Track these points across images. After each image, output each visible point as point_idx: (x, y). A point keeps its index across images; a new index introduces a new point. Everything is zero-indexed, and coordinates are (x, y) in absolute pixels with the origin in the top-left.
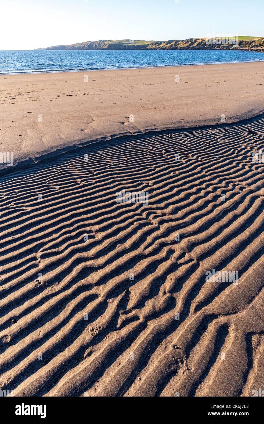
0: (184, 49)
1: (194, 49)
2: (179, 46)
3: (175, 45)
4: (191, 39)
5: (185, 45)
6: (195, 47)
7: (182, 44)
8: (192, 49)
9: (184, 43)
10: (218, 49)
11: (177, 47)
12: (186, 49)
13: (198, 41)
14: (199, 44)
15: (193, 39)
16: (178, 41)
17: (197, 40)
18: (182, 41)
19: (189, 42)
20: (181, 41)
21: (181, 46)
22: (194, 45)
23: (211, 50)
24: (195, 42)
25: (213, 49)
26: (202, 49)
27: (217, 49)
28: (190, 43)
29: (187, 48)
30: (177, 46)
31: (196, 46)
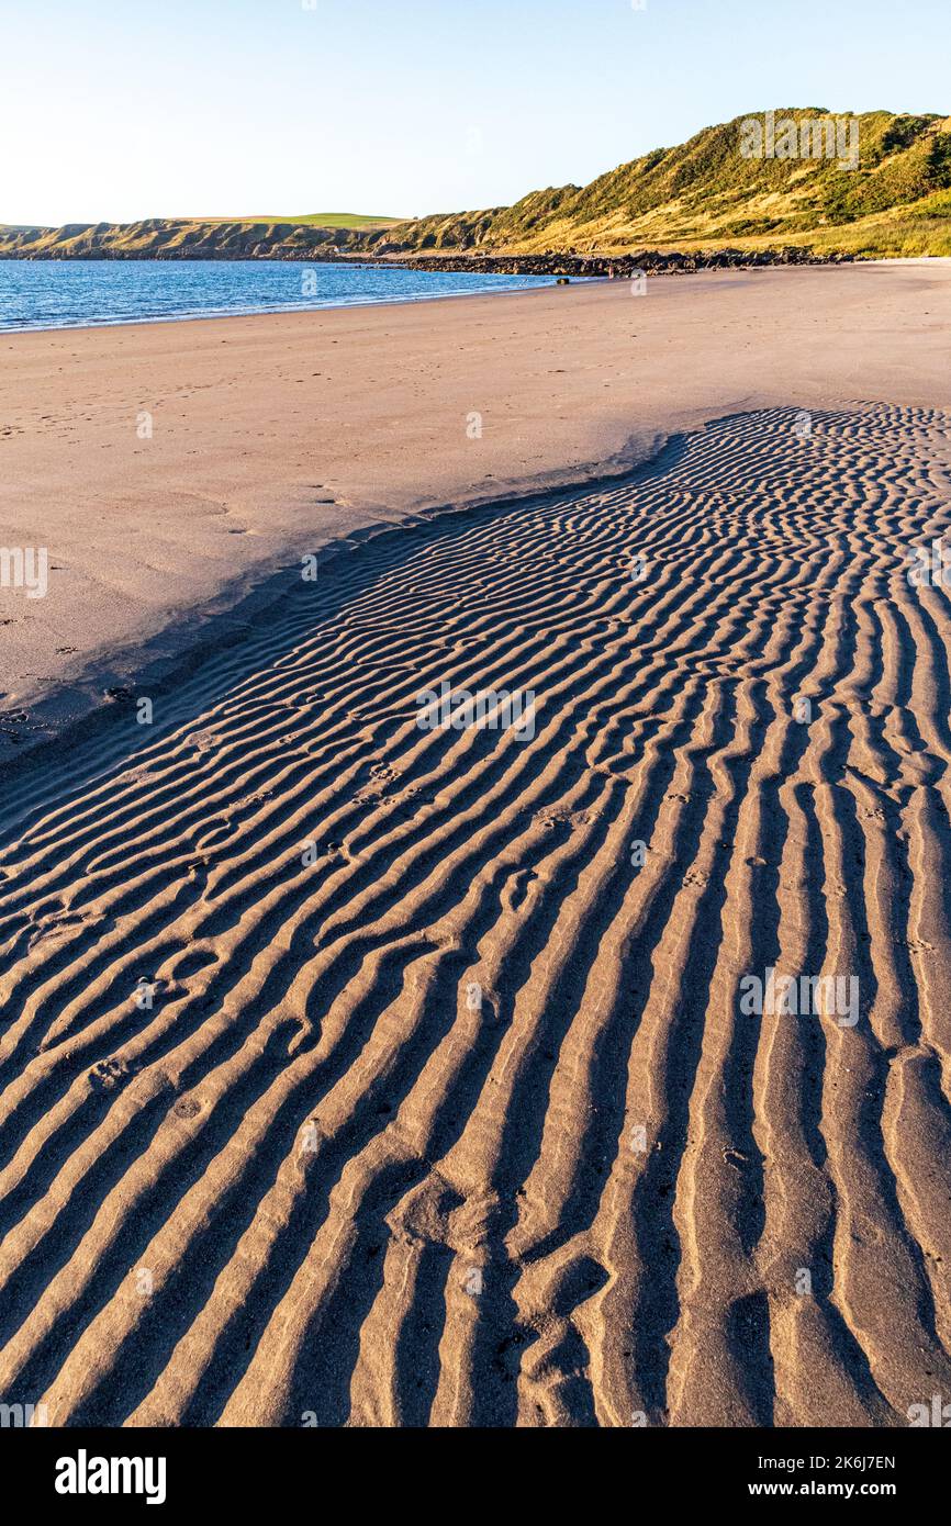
0: (135, 255)
1: (176, 258)
2: (113, 245)
3: (96, 241)
4: (156, 221)
5: (139, 244)
6: (176, 249)
7: (125, 240)
8: (167, 259)
9: (132, 235)
10: (267, 259)
11: (109, 250)
12: (144, 258)
13: (186, 230)
14: (190, 239)
15: (164, 221)
16: (104, 227)
17: (178, 224)
18: (123, 228)
19: (150, 230)
20: (117, 230)
21: (120, 243)
22: (172, 244)
23: (240, 259)
24: (174, 232)
25: (248, 259)
26: (208, 259)
27: (261, 259)
28: (155, 234)
29: (147, 254)
30: (104, 247)
31: (182, 246)
